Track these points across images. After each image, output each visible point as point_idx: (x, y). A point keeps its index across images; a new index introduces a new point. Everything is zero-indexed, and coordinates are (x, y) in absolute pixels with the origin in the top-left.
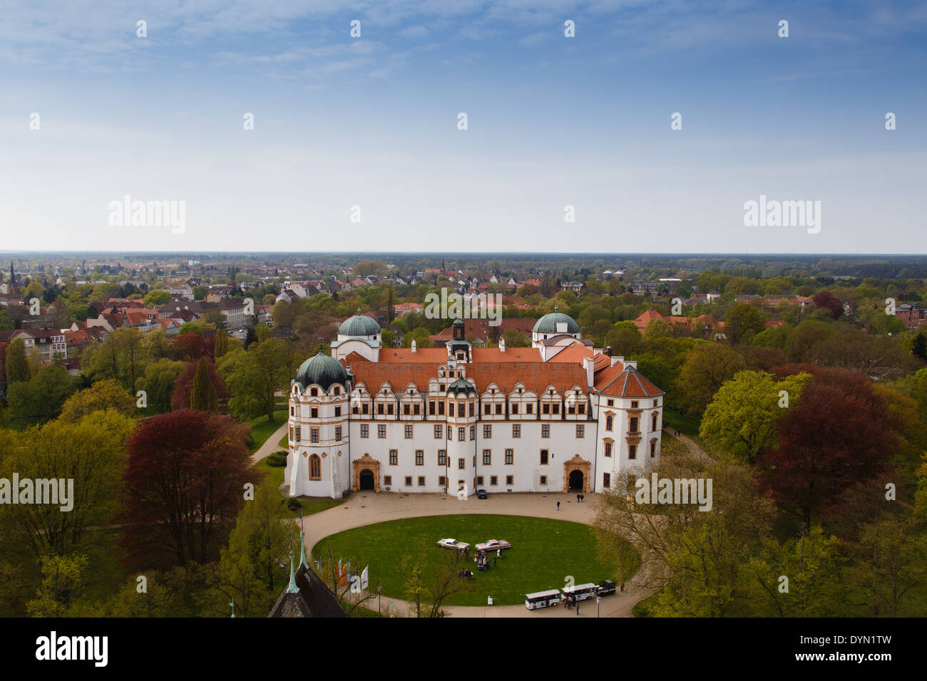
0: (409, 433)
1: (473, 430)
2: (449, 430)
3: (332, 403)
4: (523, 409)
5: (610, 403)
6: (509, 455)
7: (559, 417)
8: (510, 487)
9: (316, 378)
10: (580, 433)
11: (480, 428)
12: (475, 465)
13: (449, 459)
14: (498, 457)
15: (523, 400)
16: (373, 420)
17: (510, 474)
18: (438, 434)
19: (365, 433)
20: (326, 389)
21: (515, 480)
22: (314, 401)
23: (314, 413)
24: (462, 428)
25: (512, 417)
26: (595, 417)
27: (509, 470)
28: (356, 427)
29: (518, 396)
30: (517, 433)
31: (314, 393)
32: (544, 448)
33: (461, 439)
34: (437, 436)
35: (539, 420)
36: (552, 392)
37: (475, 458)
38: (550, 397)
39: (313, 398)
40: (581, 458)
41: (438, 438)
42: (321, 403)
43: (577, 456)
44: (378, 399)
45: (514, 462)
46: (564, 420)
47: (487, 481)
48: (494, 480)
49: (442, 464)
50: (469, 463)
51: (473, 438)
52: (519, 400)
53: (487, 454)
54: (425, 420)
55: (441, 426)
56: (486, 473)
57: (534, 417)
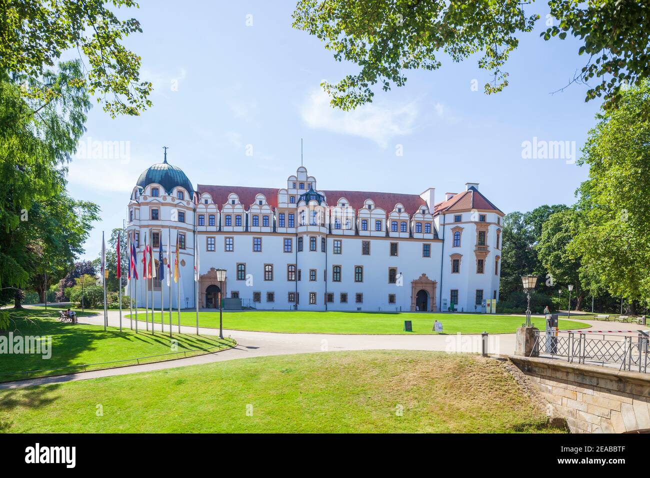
0: (257, 246)
1: (324, 242)
2: (300, 241)
3: (175, 206)
4: (372, 225)
5: (458, 219)
6: (359, 272)
7: (407, 235)
8: (359, 305)
9: (158, 178)
10: (427, 252)
11: (330, 241)
12: (325, 280)
13: (300, 272)
14: (348, 273)
15: (372, 216)
16: (220, 231)
17: (359, 292)
18: (287, 248)
19: (210, 247)
20: (169, 190)
21: (364, 298)
22: (155, 201)
23: (155, 215)
24: (313, 237)
25: (362, 233)
26: (440, 237)
27: (359, 288)
28: (202, 239)
29: (367, 211)
30: (366, 250)
31: (155, 193)
32: (393, 266)
33: (313, 249)
34: (286, 250)
35: (387, 236)
36: (400, 210)
37: (325, 272)
38: (398, 215)
39: (153, 198)
40: (427, 278)
41: (288, 252)
42: (163, 204)
43: (424, 275)
44: (225, 211)
45: (364, 280)
46: (411, 237)
47: (337, 298)
48: (344, 298)
49: (292, 280)
50: (320, 275)
51: (324, 250)
52: (369, 216)
53: (337, 270)
54: (274, 232)
55: (291, 239)
56: (336, 289)
57: (383, 234)
